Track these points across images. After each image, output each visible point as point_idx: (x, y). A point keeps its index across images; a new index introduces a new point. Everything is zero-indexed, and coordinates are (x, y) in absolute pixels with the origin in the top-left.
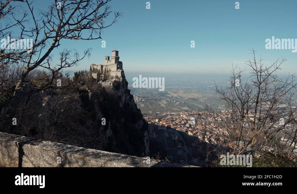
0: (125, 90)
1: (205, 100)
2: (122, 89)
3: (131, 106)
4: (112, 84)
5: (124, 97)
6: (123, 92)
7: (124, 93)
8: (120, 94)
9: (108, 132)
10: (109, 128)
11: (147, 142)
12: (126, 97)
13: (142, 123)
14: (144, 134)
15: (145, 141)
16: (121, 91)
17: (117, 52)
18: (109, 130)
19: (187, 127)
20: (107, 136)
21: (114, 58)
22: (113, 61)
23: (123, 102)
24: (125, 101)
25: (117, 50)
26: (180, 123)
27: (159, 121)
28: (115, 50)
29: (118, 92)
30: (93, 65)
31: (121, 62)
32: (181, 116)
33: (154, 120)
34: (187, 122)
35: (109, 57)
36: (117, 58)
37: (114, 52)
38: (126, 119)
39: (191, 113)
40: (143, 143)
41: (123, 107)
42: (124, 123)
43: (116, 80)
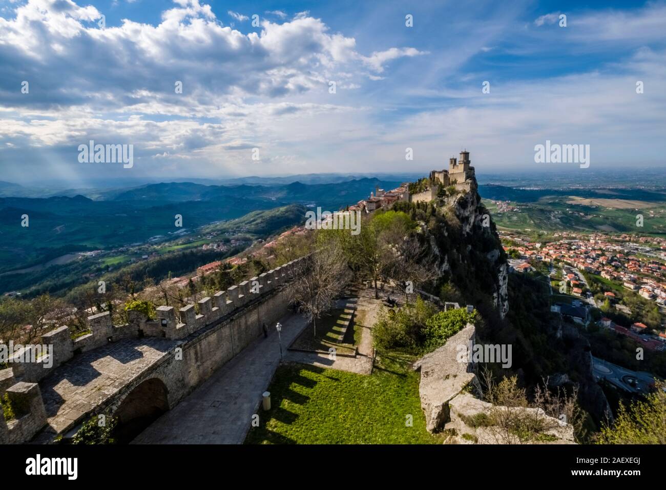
0: (475, 208)
2: (471, 207)
3: (482, 230)
6: (472, 211)
7: (474, 212)
8: (467, 214)
9: (444, 266)
10: (446, 262)
11: (504, 278)
12: (476, 217)
13: (497, 253)
14: (499, 269)
15: (501, 278)
16: (468, 210)
17: (466, 155)
18: (446, 263)
19: (601, 263)
20: (443, 270)
21: (462, 162)
22: (461, 168)
23: (472, 224)
24: (474, 222)
25: (467, 151)
26: (586, 255)
27: (541, 248)
28: (464, 151)
29: (464, 212)
30: (434, 173)
31: (473, 167)
32: (592, 241)
33: (532, 244)
34: (603, 255)
35: (455, 160)
36: (467, 162)
37: (462, 155)
38: (474, 246)
39: (616, 238)
40: (497, 281)
41: (471, 231)
42: (471, 252)
43: (463, 196)
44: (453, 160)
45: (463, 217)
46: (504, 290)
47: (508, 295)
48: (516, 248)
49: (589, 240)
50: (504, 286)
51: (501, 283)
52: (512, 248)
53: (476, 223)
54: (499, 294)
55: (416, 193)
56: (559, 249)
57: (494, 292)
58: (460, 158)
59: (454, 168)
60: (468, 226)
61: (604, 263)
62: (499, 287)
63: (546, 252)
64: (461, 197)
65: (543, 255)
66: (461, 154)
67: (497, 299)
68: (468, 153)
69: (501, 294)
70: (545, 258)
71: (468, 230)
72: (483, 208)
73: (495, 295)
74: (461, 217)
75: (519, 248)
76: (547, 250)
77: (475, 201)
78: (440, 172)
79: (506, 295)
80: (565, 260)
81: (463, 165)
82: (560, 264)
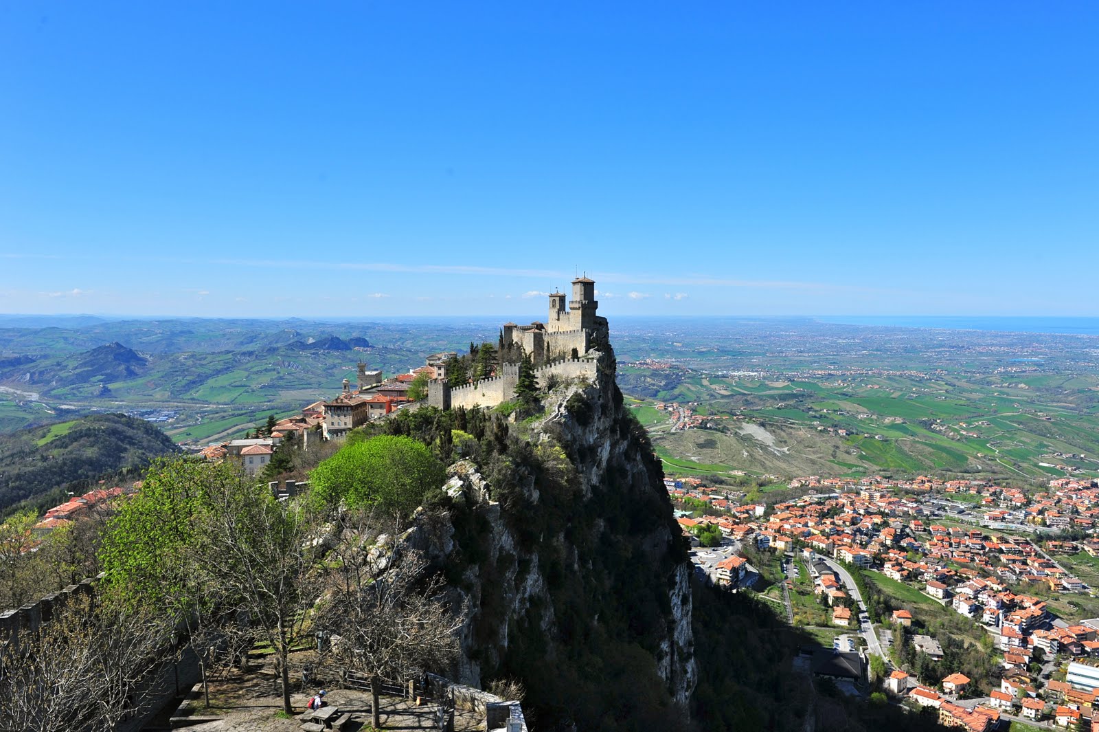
0: (612, 423)
1: (978, 428)
2: (602, 420)
3: (630, 477)
4: (566, 407)
5: (608, 449)
6: (605, 429)
8: (591, 439)
9: (529, 582)
10: (534, 571)
11: (684, 601)
12: (613, 446)
13: (667, 536)
14: (671, 577)
15: (676, 600)
16: (595, 428)
17: (588, 287)
18: (534, 576)
19: (883, 545)
21: (577, 305)
22: (574, 320)
23: (604, 464)
24: (609, 461)
25: (590, 278)
26: (855, 527)
27: (767, 515)
28: (581, 278)
29: (584, 433)
30: (509, 329)
31: (604, 319)
32: (864, 495)
33: (748, 507)
34: (885, 524)
35: (562, 299)
36: (589, 306)
37: (578, 287)
38: (611, 522)
39: (907, 486)
40: (666, 608)
41: (602, 481)
42: (604, 538)
43: (580, 391)
44: (557, 299)
45: (581, 445)
46: (683, 632)
47: (695, 642)
48: (714, 520)
49: (858, 494)
50: (684, 622)
51: (677, 613)
52: (705, 520)
53: (614, 463)
54: (672, 644)
55: (465, 382)
56: (801, 516)
57: (662, 638)
58: (574, 295)
59: (558, 319)
60: (595, 468)
61: (889, 543)
62: (672, 625)
63: (777, 527)
64: (576, 394)
65: (770, 534)
66: (574, 283)
67: (668, 658)
68: (592, 284)
69: (678, 643)
70: (775, 540)
71: (595, 480)
72: (631, 420)
73: (665, 646)
74: (576, 447)
75: (721, 520)
76: (778, 520)
77: (611, 404)
78: (525, 329)
79: (690, 644)
80: (815, 543)
81: (580, 312)
82: (806, 553)
